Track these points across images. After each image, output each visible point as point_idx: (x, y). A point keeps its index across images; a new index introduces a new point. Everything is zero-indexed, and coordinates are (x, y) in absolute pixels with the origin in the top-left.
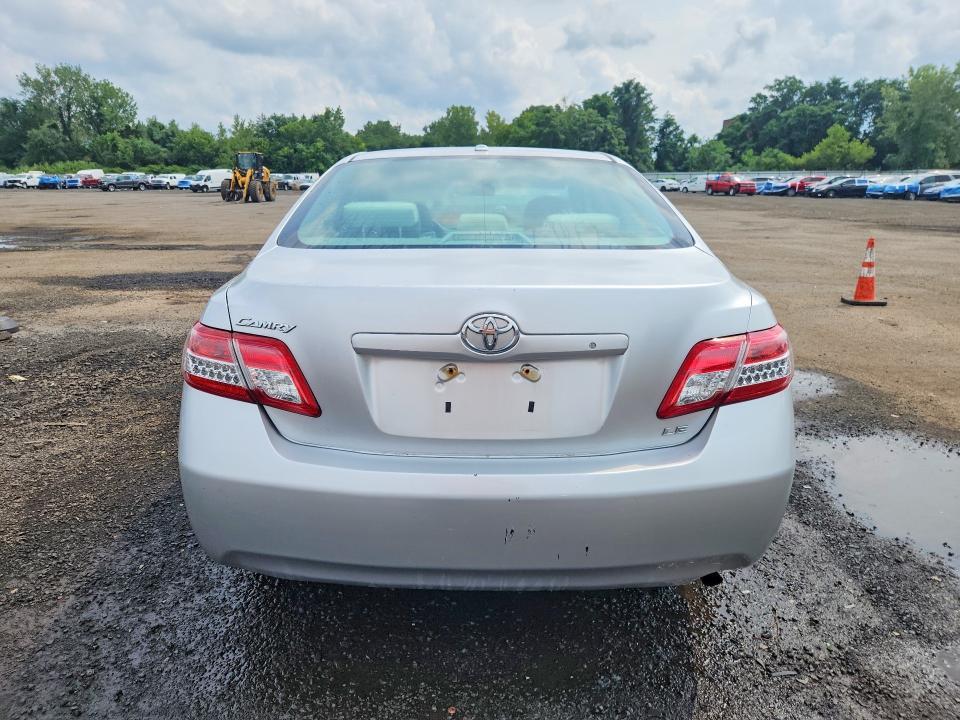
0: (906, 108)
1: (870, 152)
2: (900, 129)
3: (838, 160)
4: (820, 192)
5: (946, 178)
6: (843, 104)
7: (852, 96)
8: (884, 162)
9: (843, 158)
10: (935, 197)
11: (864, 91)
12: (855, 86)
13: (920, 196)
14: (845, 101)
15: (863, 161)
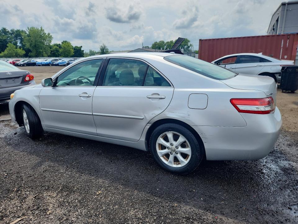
0: (30, 39)
1: (24, 52)
2: (31, 45)
3: (14, 54)
4: (22, 65)
5: (57, 60)
6: (9, 37)
7: (11, 34)
8: (29, 55)
9: (16, 54)
10: (57, 65)
11: (14, 33)
12: (11, 31)
13: (53, 65)
14: (10, 35)
15: (22, 55)
